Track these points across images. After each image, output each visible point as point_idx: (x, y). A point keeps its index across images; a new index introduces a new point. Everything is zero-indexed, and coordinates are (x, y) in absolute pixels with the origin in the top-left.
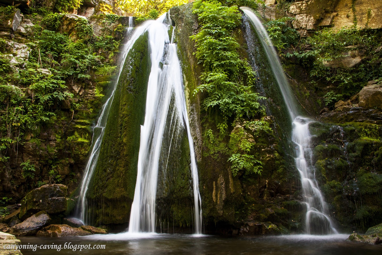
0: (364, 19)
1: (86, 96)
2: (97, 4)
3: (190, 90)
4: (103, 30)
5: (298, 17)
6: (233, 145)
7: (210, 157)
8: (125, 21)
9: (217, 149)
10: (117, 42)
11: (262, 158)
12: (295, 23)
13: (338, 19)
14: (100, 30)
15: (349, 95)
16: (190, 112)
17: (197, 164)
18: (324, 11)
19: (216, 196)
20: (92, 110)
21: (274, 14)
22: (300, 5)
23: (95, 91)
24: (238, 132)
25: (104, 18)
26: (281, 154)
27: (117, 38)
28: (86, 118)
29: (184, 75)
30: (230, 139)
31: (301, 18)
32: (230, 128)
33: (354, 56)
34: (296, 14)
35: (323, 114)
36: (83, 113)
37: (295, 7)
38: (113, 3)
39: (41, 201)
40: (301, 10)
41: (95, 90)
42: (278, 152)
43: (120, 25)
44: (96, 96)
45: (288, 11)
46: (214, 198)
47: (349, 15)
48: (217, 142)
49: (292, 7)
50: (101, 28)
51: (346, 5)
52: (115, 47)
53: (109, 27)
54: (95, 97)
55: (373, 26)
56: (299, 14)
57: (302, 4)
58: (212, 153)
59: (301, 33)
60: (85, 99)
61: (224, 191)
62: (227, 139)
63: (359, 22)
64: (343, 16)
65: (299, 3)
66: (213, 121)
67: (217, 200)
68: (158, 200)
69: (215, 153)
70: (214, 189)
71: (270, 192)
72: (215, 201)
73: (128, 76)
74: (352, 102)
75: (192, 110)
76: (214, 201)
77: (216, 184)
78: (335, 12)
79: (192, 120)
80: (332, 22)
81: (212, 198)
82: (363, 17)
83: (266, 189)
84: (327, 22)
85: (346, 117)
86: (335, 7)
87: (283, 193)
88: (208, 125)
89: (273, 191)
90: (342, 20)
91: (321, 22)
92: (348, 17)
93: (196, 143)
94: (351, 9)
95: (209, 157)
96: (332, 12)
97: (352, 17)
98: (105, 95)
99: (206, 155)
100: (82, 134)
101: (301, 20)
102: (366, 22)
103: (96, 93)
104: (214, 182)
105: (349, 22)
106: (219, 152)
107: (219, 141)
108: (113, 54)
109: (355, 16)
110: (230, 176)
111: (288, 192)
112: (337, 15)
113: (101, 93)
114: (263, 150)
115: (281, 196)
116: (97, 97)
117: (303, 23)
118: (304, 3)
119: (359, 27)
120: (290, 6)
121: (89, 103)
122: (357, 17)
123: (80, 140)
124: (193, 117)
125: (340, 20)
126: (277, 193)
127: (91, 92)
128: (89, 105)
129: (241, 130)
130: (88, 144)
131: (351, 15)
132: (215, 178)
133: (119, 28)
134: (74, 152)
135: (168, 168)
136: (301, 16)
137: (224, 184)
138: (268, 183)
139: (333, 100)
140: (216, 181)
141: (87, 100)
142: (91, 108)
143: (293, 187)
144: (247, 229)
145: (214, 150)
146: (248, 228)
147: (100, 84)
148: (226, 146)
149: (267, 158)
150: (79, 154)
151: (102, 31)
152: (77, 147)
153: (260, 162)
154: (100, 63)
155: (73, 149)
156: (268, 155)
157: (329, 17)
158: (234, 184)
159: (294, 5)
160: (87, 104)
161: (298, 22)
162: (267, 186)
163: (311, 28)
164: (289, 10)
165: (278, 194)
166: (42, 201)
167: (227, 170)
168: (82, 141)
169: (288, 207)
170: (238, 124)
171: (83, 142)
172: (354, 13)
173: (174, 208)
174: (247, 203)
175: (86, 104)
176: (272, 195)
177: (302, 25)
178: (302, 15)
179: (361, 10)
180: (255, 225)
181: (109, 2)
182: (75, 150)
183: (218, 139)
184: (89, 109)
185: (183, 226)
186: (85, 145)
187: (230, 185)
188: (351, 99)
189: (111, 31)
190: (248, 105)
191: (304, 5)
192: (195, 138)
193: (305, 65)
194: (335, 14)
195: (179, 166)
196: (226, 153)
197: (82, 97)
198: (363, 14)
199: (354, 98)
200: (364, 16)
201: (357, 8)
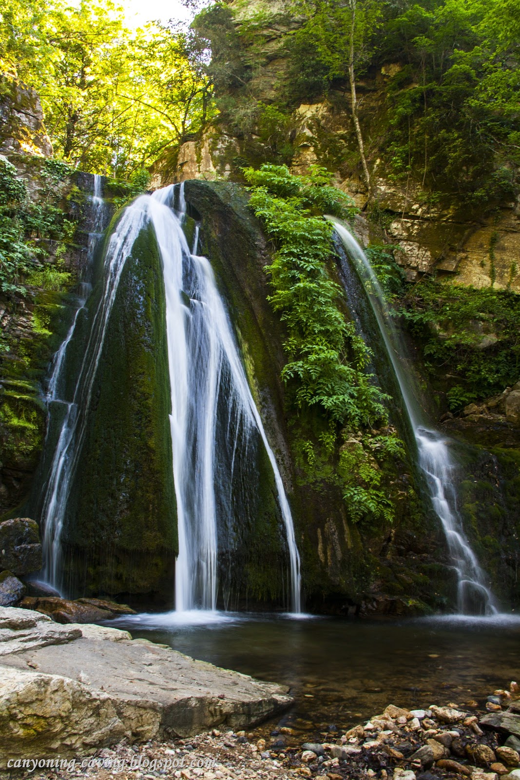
0: (506, 275)
1: (14, 330)
2: (5, 120)
3: (254, 359)
4: (43, 194)
5: (406, 247)
6: (344, 470)
7: (309, 487)
8: (84, 182)
9: (320, 475)
10: (71, 224)
11: (392, 495)
12: (399, 254)
13: (467, 265)
14: (35, 192)
15: (484, 396)
16: (261, 403)
17: (288, 497)
18: (448, 247)
19: (325, 553)
20: (30, 360)
21: (367, 232)
22: (409, 225)
23: (33, 321)
24: (354, 450)
25: (42, 165)
26: (417, 491)
27: (72, 216)
28: (19, 376)
29: (237, 329)
30: (339, 460)
31: (410, 248)
32: (340, 442)
33: (487, 331)
34: (402, 240)
35: (446, 421)
36: (13, 365)
37: (399, 226)
38: (34, 124)
39: (3, 551)
40: (410, 235)
41: (33, 318)
42: (413, 488)
43: (76, 189)
44: (35, 331)
45: (387, 229)
46: (321, 555)
47: (485, 262)
48: (319, 464)
49: (394, 225)
50: (38, 188)
51: (481, 246)
52: (65, 232)
53: (55, 189)
54: (32, 334)
55: (517, 290)
56: (406, 240)
57: (413, 224)
58: (312, 480)
59: (408, 274)
60: (13, 336)
61: (338, 545)
62: (336, 458)
63: (498, 278)
64: (474, 262)
65: (408, 222)
66: (309, 426)
67: (326, 559)
68: (221, 556)
69: (316, 481)
70: (320, 541)
71: (398, 549)
72: (323, 561)
73: (139, 316)
74: (489, 408)
75: (264, 399)
76: (321, 561)
77: (323, 533)
78: (464, 251)
79: (266, 418)
80: (457, 267)
81: (318, 556)
82: (504, 272)
83: (390, 544)
84: (450, 266)
85: (489, 435)
86: (464, 243)
87: (418, 552)
88: (300, 431)
89: (402, 548)
90: (473, 269)
91: (441, 263)
92: (482, 265)
93: (280, 461)
94: (488, 255)
95: (307, 487)
96: (459, 251)
97: (488, 267)
98: (55, 332)
99: (302, 483)
100: (21, 410)
101: (409, 252)
102: (508, 281)
103: (34, 325)
104: (319, 530)
105: (483, 273)
106: (323, 481)
107: (322, 462)
108: (64, 248)
109: (492, 266)
110: (344, 522)
111: (425, 550)
112: (466, 258)
113: (44, 327)
114: (392, 482)
115: (414, 555)
116: (39, 335)
117: (413, 259)
118: (415, 224)
119: (497, 286)
120: (391, 222)
121: (22, 344)
122: (496, 269)
123: (15, 422)
124: (268, 412)
125: (470, 268)
126: (408, 550)
127: (25, 322)
128: (23, 350)
129: (359, 448)
130: (34, 433)
131: (488, 263)
132: (320, 523)
133: (75, 194)
134: (5, 446)
135: (233, 499)
136: (410, 245)
137: (337, 533)
138: (395, 534)
139: (463, 402)
140: (323, 528)
141: (18, 337)
142: (26, 355)
143: (433, 543)
144: (373, 605)
145: (315, 476)
146: (375, 604)
147: (45, 309)
148: (334, 472)
149: (399, 496)
150: (14, 451)
151: (40, 194)
152: (11, 437)
153: (389, 502)
154: (37, 261)
155: (4, 439)
156: (400, 492)
157: (455, 258)
158: (351, 534)
159: (399, 221)
160: (18, 346)
161: (404, 255)
162: (393, 539)
163: (424, 270)
164: (389, 229)
165: (411, 552)
166: (6, 552)
167: (338, 511)
168: (22, 424)
169: (430, 573)
170: (351, 436)
171: (25, 428)
172: (492, 262)
173: (249, 570)
174: (369, 564)
175: (14, 347)
176: (400, 553)
177: (411, 262)
178: (411, 243)
179: (502, 259)
180: (386, 600)
181: (27, 119)
182: (7, 442)
183: (320, 459)
184: (22, 357)
185: (262, 599)
186: (28, 433)
187: (345, 536)
188: (487, 403)
189: (58, 197)
190: (368, 407)
191: (416, 227)
192: (277, 451)
193: (416, 333)
194: (463, 255)
195: (256, 497)
196: (334, 483)
197: (6, 329)
198: (504, 267)
199: (492, 403)
200: (506, 270)
201: (497, 256)
